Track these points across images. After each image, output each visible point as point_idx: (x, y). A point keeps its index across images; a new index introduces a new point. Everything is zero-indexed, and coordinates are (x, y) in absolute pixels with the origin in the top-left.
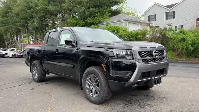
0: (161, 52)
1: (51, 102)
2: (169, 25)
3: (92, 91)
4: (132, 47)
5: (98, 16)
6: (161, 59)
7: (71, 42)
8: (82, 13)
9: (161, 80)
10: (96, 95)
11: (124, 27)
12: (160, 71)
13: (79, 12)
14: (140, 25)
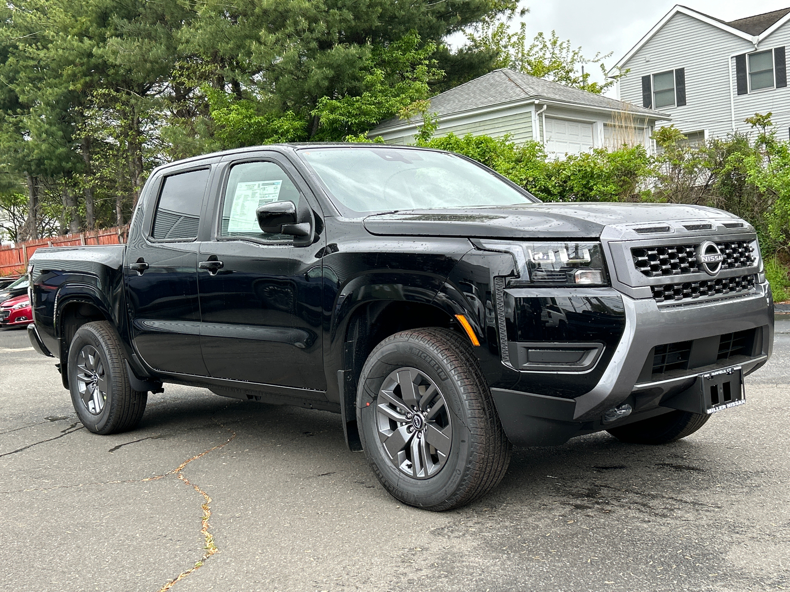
0: (735, 250)
1: (208, 513)
2: (761, 121)
3: (407, 448)
4: (603, 227)
5: (373, 85)
6: (738, 284)
7: (292, 218)
8: (291, 73)
9: (741, 382)
10: (432, 469)
11: (519, 142)
12: (735, 344)
13: (271, 68)
14: (600, 126)
